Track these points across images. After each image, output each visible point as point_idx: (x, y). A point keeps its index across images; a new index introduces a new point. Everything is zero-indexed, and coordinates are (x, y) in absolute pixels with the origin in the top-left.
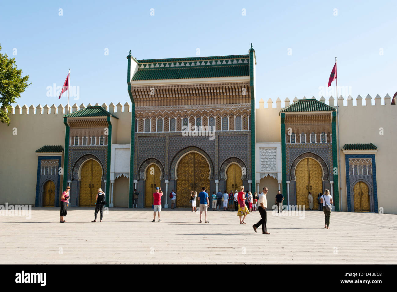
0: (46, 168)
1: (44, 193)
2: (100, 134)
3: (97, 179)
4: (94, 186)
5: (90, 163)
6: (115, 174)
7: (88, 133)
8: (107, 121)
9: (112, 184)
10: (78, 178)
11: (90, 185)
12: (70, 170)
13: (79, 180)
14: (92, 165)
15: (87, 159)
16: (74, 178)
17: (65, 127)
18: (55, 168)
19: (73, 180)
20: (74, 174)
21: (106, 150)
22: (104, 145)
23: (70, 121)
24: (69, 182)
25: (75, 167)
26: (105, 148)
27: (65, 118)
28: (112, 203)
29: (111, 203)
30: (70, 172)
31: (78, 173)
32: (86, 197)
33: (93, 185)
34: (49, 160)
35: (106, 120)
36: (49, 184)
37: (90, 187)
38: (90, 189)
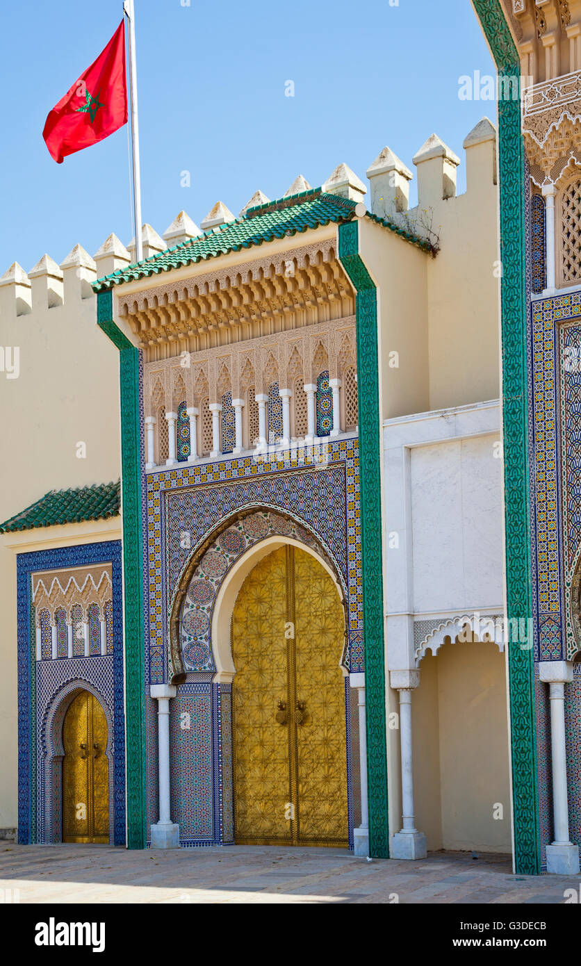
0: (59, 616)
1: (64, 762)
2: (308, 369)
3: (324, 668)
4: (309, 710)
5: (279, 571)
6: (419, 629)
7: (240, 372)
8: (337, 257)
9: (405, 697)
10: (213, 665)
11: (281, 707)
12: (159, 618)
13: (217, 680)
14: (291, 579)
15: (253, 544)
16: (187, 666)
17: (114, 353)
18: (101, 617)
19: (179, 679)
20: (185, 645)
21: (350, 463)
22: (335, 434)
23: (132, 311)
24: (160, 691)
25: (188, 600)
26: (343, 456)
27: (104, 292)
28: (408, 829)
29: (401, 826)
30: (160, 633)
31: (209, 638)
32: (270, 786)
33: (301, 707)
34: (70, 573)
35: (332, 251)
36: (84, 709)
37: (284, 724)
38: (284, 733)
